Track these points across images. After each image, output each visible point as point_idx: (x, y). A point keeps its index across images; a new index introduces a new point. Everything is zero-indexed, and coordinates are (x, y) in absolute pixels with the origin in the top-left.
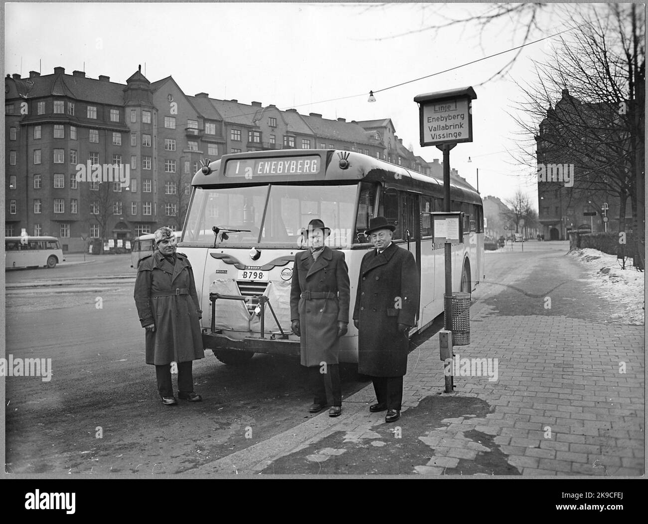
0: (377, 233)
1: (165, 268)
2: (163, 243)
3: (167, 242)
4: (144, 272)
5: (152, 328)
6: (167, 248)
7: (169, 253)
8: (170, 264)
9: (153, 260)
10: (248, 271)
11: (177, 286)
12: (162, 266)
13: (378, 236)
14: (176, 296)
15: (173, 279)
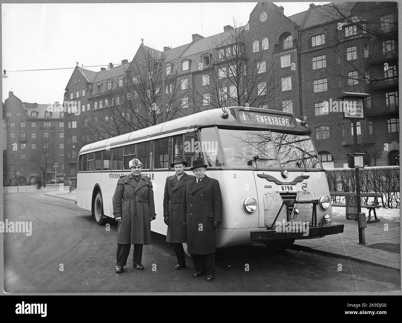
0: (198, 169)
1: (132, 183)
2: (133, 168)
3: (136, 168)
4: (120, 185)
5: (119, 219)
6: (136, 171)
7: (137, 175)
8: (135, 181)
9: (126, 178)
10: (284, 186)
11: (137, 195)
12: (130, 182)
13: (199, 171)
14: (136, 201)
15: (135, 192)
